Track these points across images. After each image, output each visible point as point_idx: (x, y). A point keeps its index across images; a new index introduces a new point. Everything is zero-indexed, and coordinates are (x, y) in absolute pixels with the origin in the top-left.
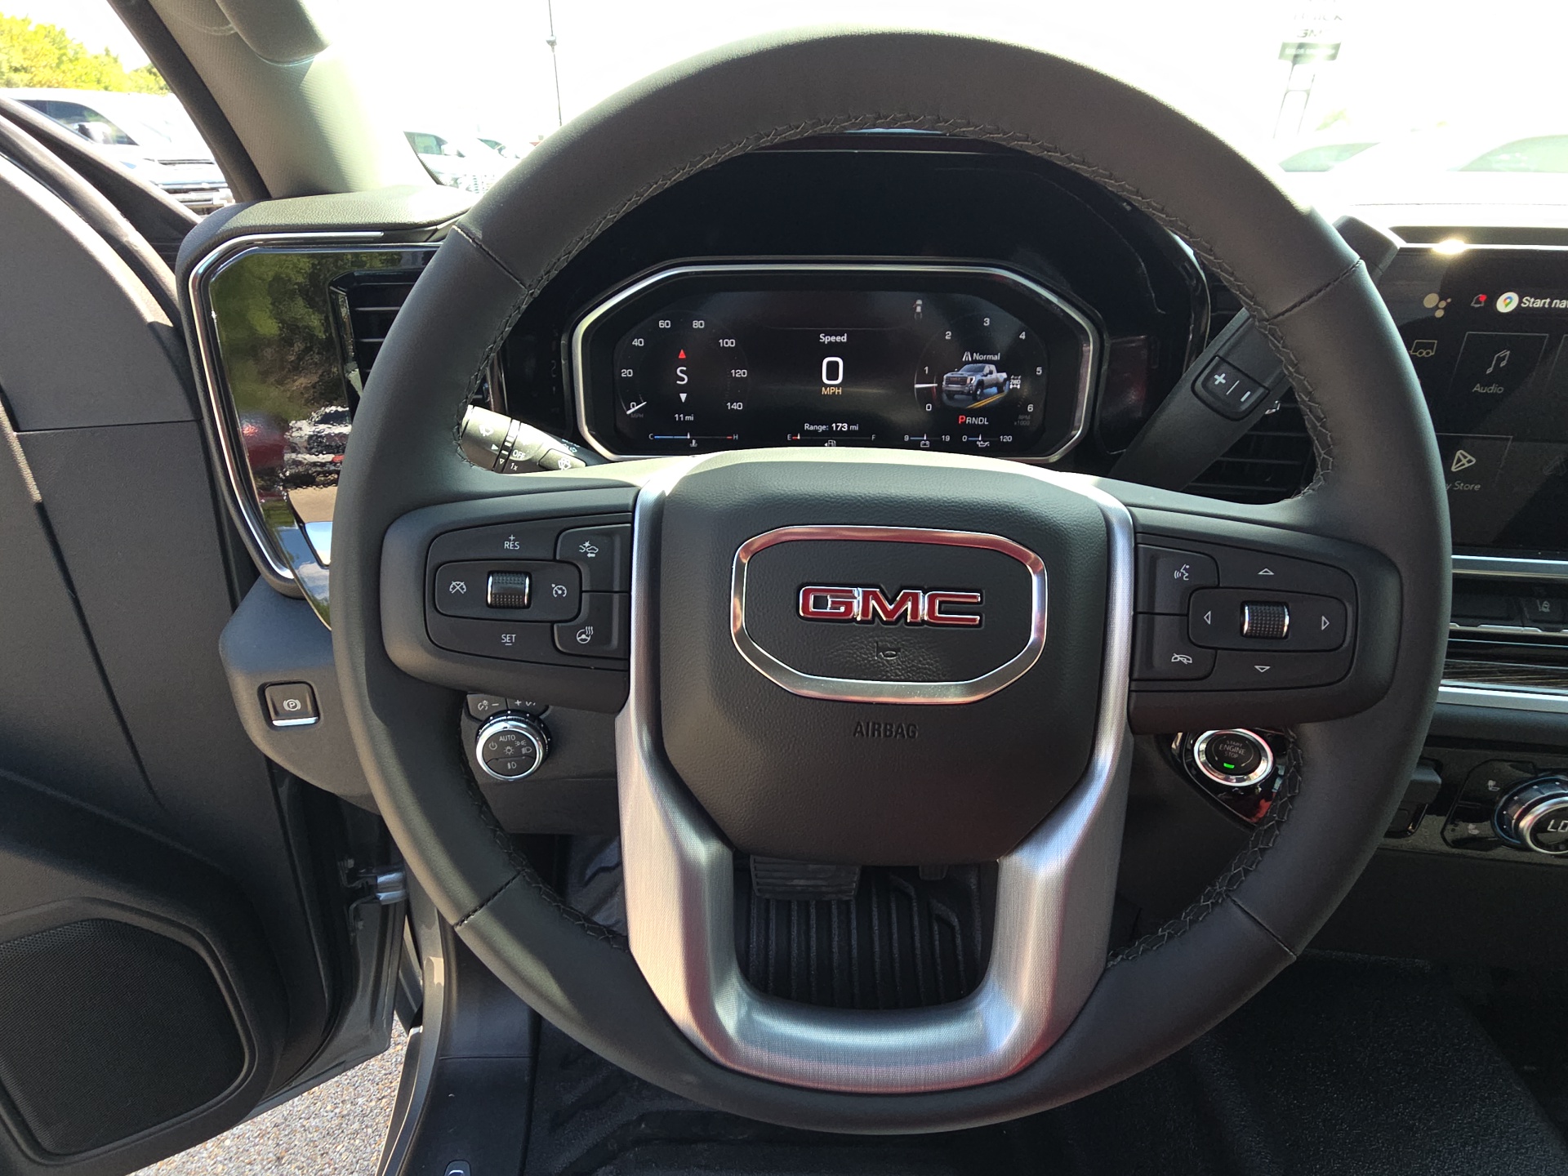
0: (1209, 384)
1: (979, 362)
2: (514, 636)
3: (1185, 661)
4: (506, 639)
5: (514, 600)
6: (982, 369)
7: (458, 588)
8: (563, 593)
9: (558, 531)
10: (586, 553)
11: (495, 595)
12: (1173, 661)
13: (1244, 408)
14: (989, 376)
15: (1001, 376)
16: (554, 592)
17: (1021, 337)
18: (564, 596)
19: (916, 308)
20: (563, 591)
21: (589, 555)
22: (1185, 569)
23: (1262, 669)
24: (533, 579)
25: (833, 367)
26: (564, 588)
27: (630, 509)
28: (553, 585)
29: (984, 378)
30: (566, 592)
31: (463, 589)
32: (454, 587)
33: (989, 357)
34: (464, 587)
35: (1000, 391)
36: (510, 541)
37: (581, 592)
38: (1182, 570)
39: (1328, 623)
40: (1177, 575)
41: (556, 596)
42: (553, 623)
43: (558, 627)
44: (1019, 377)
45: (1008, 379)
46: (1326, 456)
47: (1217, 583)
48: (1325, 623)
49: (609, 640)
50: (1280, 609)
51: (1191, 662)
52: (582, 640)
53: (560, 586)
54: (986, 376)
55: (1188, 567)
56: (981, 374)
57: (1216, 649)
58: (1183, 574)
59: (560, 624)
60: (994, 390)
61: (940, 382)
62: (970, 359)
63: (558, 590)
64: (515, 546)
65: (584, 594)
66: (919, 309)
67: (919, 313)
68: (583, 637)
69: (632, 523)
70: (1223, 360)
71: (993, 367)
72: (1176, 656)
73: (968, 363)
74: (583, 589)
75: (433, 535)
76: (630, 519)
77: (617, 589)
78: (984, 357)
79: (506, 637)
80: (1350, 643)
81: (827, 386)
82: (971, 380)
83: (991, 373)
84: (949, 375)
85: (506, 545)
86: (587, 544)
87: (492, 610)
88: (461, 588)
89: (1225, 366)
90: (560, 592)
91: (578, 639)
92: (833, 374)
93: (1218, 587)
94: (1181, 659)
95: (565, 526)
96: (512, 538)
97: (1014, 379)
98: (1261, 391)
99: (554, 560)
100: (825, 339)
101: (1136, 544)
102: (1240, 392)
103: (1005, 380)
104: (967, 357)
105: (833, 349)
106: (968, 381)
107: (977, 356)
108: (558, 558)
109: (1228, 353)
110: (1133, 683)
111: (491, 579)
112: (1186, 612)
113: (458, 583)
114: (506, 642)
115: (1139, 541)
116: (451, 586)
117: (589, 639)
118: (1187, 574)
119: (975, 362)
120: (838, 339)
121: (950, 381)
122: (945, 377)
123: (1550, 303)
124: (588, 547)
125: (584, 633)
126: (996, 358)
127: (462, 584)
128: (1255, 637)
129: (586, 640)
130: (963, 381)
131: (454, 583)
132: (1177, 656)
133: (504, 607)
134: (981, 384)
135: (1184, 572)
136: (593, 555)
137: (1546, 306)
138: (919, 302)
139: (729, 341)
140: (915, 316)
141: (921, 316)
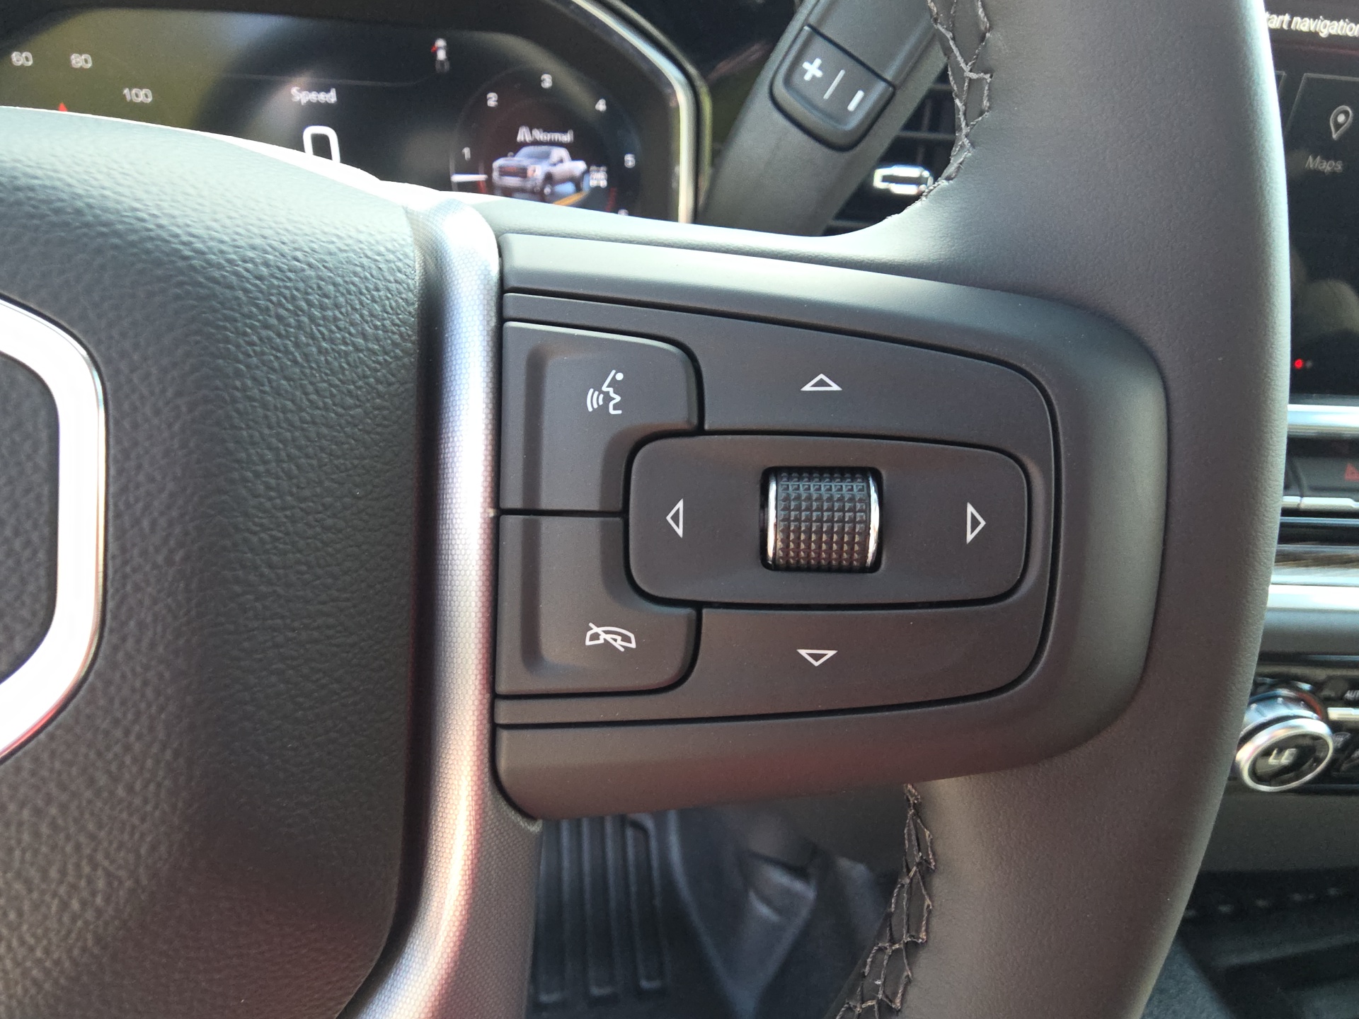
0: (796, 78)
1: (543, 143)
3: (619, 644)
6: (546, 156)
12: (588, 643)
13: (853, 123)
14: (559, 165)
15: (578, 166)
17: (598, 107)
19: (435, 54)
22: (614, 383)
23: (817, 657)
25: (321, 142)
29: (552, 169)
33: (557, 136)
35: (578, 189)
38: (604, 388)
39: (983, 523)
40: (593, 401)
44: (603, 169)
45: (587, 172)
46: (974, 76)
47: (695, 421)
48: (974, 523)
50: (857, 485)
51: (633, 645)
54: (555, 165)
55: (620, 377)
56: (547, 162)
57: (698, 606)
58: (608, 398)
60: (569, 187)
61: (489, 171)
62: (529, 138)
66: (441, 55)
67: (442, 63)
70: (815, 31)
71: (562, 153)
72: (595, 629)
73: (524, 144)
78: (549, 137)
80: (1041, 576)
82: (534, 171)
83: (561, 161)
84: (502, 160)
89: (819, 43)
92: (322, 152)
93: (699, 430)
94: (609, 637)
97: (596, 172)
98: (880, 87)
100: (301, 97)
101: (502, 319)
102: (846, 93)
103: (583, 173)
104: (523, 134)
105: (317, 113)
106: (530, 173)
107: (539, 135)
109: (823, 18)
110: (502, 706)
112: (620, 506)
115: (509, 311)
118: (618, 399)
119: (536, 143)
120: (322, 97)
121: (504, 172)
122: (495, 164)
123: (1290, 23)
126: (567, 138)
128: (798, 569)
130: (522, 173)
132: (599, 630)
134: (549, 178)
135: (611, 390)
137: (1285, 27)
138: (441, 43)
139: (142, 93)
140: (438, 66)
141: (447, 67)
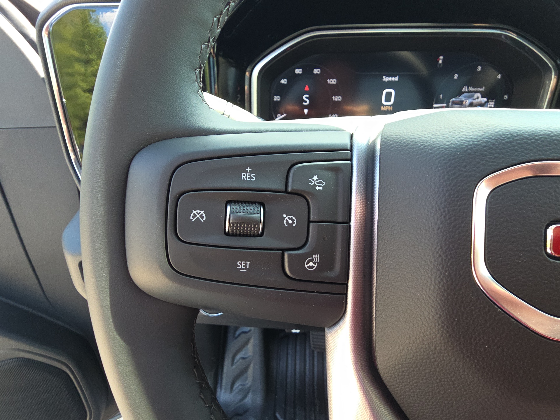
1: (472, 92)
2: (248, 262)
4: (242, 265)
5: (250, 230)
6: (472, 96)
7: (198, 216)
8: (293, 223)
9: (290, 165)
10: (315, 186)
11: (233, 224)
14: (476, 100)
15: (483, 100)
16: (285, 222)
17: (498, 77)
18: (294, 225)
19: (439, 61)
20: (293, 221)
21: (318, 188)
24: (266, 209)
25: (389, 95)
26: (294, 218)
27: (349, 148)
28: (285, 216)
29: (474, 101)
30: (295, 222)
31: (203, 218)
32: (195, 216)
33: (478, 89)
34: (204, 215)
36: (247, 172)
37: (309, 222)
41: (286, 225)
42: (284, 250)
43: (289, 255)
44: (494, 100)
49: (331, 267)
52: (309, 267)
53: (290, 217)
54: (474, 100)
56: (472, 99)
59: (290, 252)
61: (448, 102)
62: (467, 90)
63: (289, 220)
64: (251, 178)
65: (311, 224)
66: (441, 62)
67: (440, 64)
68: (311, 265)
69: (351, 160)
71: (479, 95)
73: (465, 92)
74: (311, 220)
75: (176, 165)
76: (349, 157)
77: (340, 220)
78: (475, 89)
79: (241, 264)
81: (384, 106)
82: (466, 102)
83: (478, 98)
84: (454, 99)
85: (243, 177)
86: (315, 178)
87: (228, 237)
88: (201, 216)
90: (290, 222)
91: (306, 266)
92: (388, 99)
95: (296, 161)
96: (249, 170)
97: (491, 102)
99: (286, 191)
100: (386, 79)
103: (486, 102)
104: (465, 89)
105: (390, 85)
106: (464, 103)
107: (471, 89)
108: (290, 189)
111: (228, 208)
113: (198, 211)
114: (241, 269)
116: (192, 215)
117: (315, 266)
119: (469, 92)
120: (393, 79)
121: (453, 103)
122: (451, 100)
124: (317, 180)
125: (312, 260)
126: (482, 89)
127: (202, 212)
129: (313, 267)
130: (461, 103)
131: (194, 212)
133: (240, 235)
134: (471, 104)
136: (321, 188)
138: (441, 57)
139: (333, 81)
140: (438, 66)
141: (442, 65)
